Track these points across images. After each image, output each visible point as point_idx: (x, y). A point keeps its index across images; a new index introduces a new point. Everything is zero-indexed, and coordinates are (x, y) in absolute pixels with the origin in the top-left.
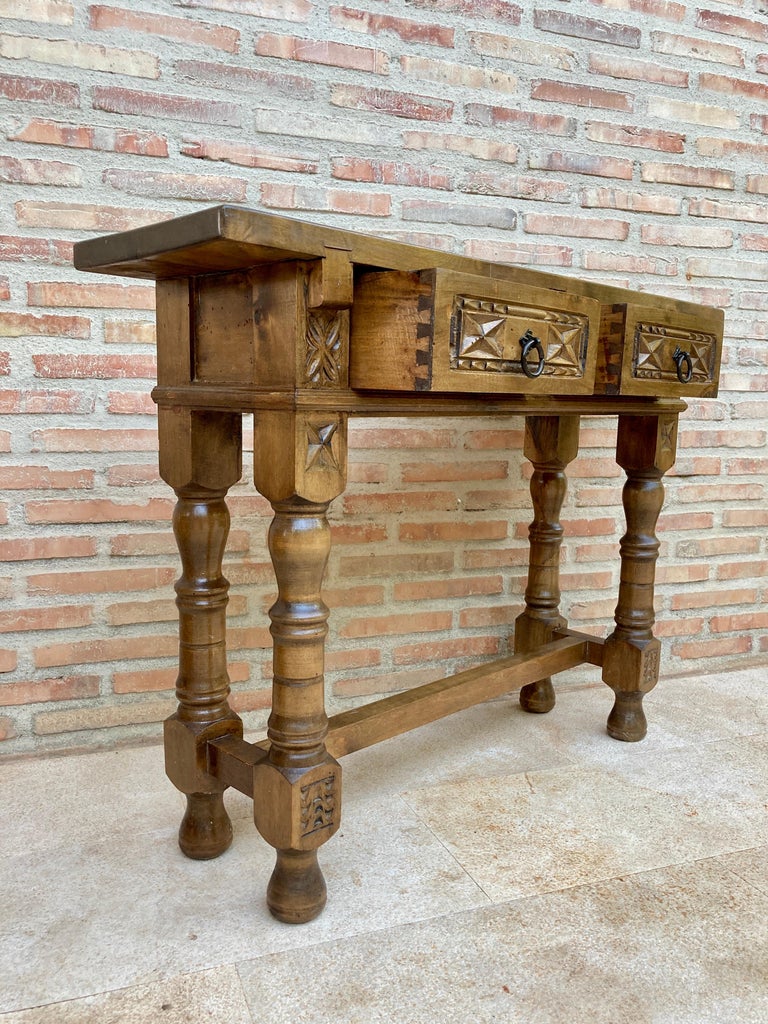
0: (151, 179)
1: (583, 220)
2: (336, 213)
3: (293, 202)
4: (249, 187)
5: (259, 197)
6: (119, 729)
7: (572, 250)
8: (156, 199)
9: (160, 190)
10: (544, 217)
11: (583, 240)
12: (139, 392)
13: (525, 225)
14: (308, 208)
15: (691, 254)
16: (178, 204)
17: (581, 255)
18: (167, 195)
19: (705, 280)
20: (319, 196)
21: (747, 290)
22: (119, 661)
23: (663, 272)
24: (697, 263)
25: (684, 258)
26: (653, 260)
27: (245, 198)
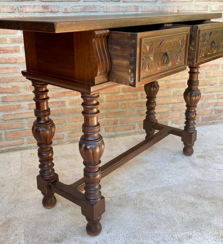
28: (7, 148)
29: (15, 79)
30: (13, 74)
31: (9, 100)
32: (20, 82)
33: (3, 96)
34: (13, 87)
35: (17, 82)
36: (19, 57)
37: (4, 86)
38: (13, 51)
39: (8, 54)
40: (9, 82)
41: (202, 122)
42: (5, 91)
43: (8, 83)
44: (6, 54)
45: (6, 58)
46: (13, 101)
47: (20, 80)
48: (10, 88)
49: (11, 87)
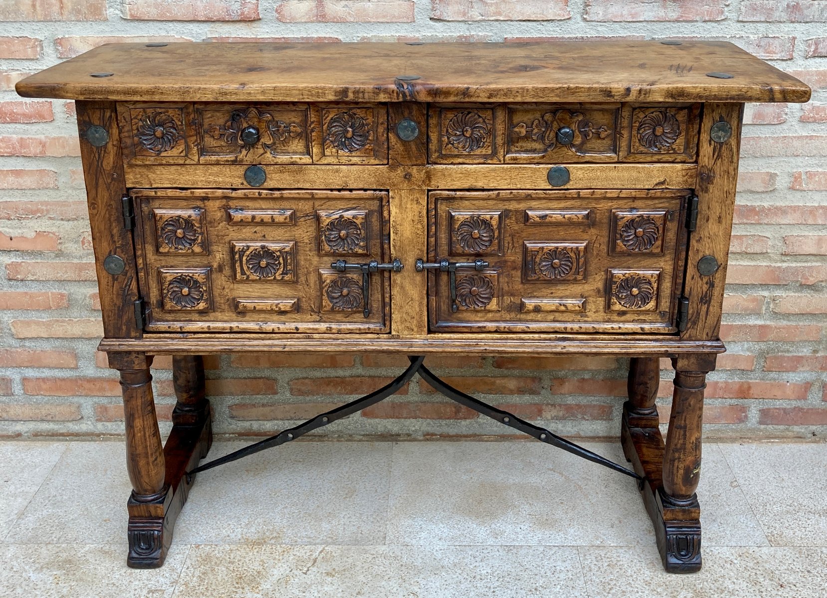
28: (32, 426)
29: (44, 208)
30: (37, 192)
31: (30, 277)
32: (62, 220)
33: (9, 262)
34: (38, 234)
35: (50, 218)
36: (54, 139)
37: (11, 231)
38: (30, 117)
39: (18, 126)
40: (24, 218)
41: (762, 427)
42: (14, 245)
43: (24, 222)
44: (8, 125)
45: (10, 140)
46: (41, 279)
47: (62, 214)
48: (29, 237)
49: (33, 234)
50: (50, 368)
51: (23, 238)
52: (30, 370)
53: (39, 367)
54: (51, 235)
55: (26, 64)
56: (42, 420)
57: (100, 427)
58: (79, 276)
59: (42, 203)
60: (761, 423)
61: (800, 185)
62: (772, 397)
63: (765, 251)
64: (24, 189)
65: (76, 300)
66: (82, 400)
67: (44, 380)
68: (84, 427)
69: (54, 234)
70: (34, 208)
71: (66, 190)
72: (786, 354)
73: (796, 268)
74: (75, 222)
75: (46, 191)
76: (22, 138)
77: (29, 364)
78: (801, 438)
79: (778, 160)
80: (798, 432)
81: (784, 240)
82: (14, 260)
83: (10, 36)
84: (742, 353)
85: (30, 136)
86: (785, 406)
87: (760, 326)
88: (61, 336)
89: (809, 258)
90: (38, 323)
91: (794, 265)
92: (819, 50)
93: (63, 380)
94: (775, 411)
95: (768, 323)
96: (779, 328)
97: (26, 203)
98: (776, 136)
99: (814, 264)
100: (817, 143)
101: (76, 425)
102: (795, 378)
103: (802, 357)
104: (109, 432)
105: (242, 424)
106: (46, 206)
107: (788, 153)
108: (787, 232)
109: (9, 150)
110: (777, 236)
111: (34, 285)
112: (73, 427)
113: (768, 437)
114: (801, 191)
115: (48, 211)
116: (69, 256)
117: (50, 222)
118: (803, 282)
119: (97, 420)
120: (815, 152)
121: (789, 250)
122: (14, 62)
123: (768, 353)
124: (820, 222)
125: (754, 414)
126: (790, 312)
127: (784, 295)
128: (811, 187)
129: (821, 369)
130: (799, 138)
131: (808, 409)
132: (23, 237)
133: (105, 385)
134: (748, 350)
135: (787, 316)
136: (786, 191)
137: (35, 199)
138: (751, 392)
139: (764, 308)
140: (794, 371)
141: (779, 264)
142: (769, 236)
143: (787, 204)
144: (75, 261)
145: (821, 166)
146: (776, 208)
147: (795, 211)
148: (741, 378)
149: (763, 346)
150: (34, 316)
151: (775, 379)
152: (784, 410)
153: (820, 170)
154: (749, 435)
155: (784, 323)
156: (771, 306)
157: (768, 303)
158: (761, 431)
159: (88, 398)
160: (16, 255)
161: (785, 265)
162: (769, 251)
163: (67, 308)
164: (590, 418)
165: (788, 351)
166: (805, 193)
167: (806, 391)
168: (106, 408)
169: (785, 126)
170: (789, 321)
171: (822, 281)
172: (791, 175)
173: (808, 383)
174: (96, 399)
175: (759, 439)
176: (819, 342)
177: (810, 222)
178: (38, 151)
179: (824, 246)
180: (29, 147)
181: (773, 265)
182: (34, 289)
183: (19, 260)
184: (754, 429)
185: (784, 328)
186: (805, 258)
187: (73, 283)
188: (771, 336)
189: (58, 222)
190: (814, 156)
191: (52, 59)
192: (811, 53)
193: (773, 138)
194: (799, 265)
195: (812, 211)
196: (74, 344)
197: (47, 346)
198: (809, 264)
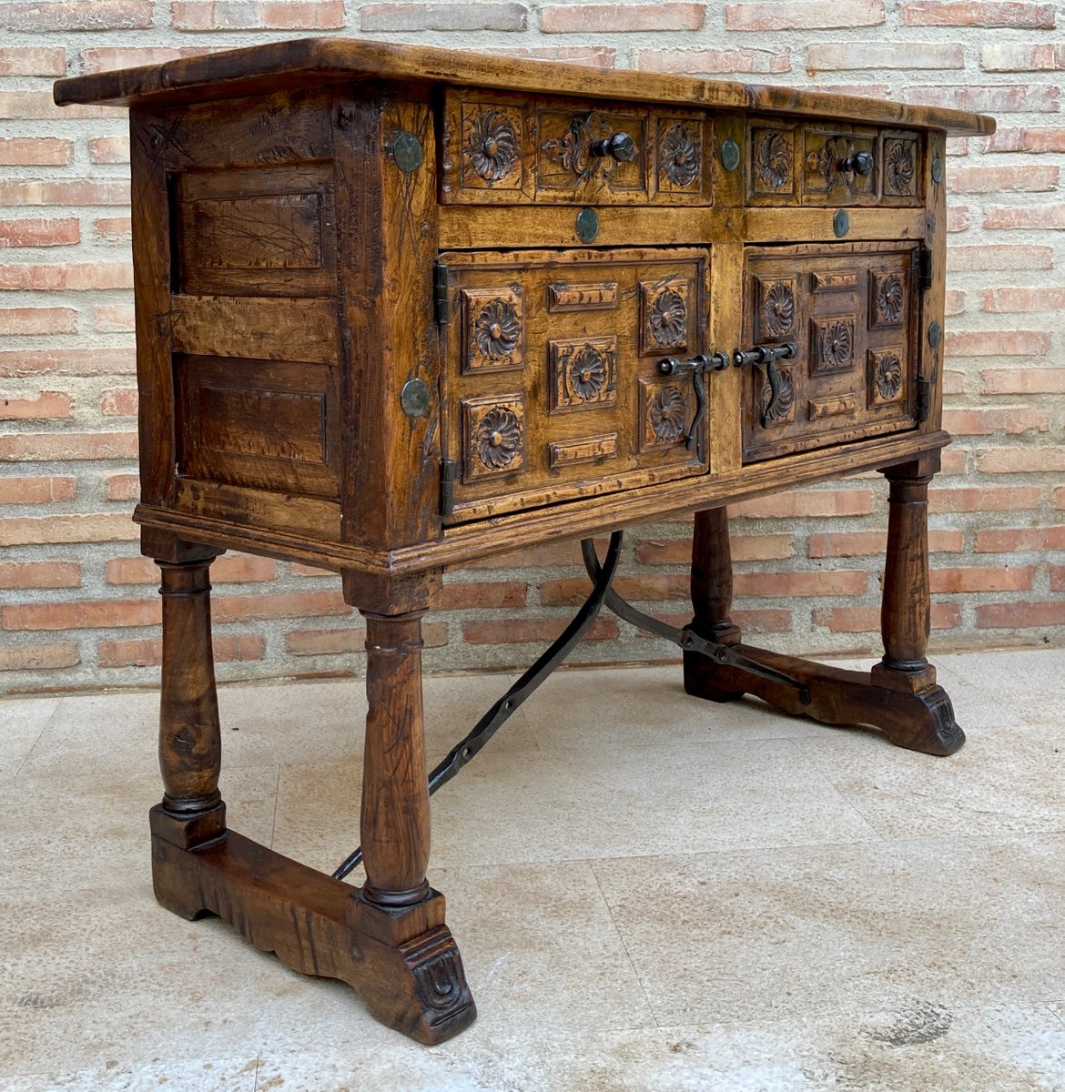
0: (37, 12)
1: (630, 9)
2: (271, 30)
3: (213, 22)
4: (155, 9)
5: (169, 19)
6: (10, 674)
7: (614, 50)
8: (43, 34)
9: (47, 23)
10: (569, 10)
11: (631, 36)
12: (26, 264)
13: (541, 22)
14: (232, 28)
15: (812, 40)
16: (69, 36)
17: (629, 55)
18: (55, 28)
19: (839, 74)
20: (247, 11)
21: (916, 84)
22: (9, 589)
23: (766, 68)
24: (824, 50)
25: (801, 46)
26: (749, 52)
27: (151, 22)
50: (41, 589)
51: (23, 402)
52: (13, 593)
53: (25, 589)
54: (62, 396)
55: (50, 171)
56: (24, 669)
57: (104, 675)
58: (95, 452)
59: (53, 353)
60: (979, 626)
61: (993, 306)
62: (989, 589)
63: (960, 391)
64: (31, 335)
65: (87, 487)
66: (82, 635)
67: (31, 607)
68: (80, 677)
69: (65, 394)
70: (42, 360)
71: (87, 335)
72: (1000, 528)
73: (1000, 413)
74: (96, 378)
75: (61, 337)
76: (35, 267)
77: (12, 585)
78: (1030, 645)
79: (965, 275)
80: (1026, 638)
81: (982, 375)
82: (7, 433)
83: (34, 137)
84: (946, 529)
85: (45, 264)
86: (1006, 600)
87: (964, 490)
88: (62, 541)
89: (1014, 398)
90: (30, 523)
91: (996, 408)
92: (996, 144)
93: (59, 605)
94: (995, 608)
95: (974, 486)
96: (988, 493)
97: (32, 354)
98: (958, 246)
99: (1020, 406)
100: (1006, 254)
101: (70, 674)
102: (1016, 560)
103: (1019, 531)
104: (116, 683)
105: (302, 661)
106: (59, 357)
107: (975, 267)
108: (984, 366)
109: (17, 283)
110: (972, 371)
111: (31, 467)
112: (66, 679)
113: (990, 647)
114: (995, 313)
115: (60, 363)
116: (82, 425)
117: (60, 380)
118: (1010, 429)
119: (100, 666)
120: (1005, 265)
121: (990, 388)
122: (35, 170)
123: (978, 528)
124: (1021, 353)
125: (969, 615)
126: (999, 470)
127: (989, 449)
128: (1005, 308)
129: (1044, 546)
130: (986, 248)
131: (1036, 604)
132: (23, 400)
133: (118, 610)
134: (953, 523)
135: (996, 476)
136: (978, 314)
137: (45, 348)
138: (963, 582)
139: (967, 467)
140: (1012, 552)
141: (980, 408)
142: (963, 371)
143: (980, 330)
144: (91, 432)
145: (1014, 282)
146: (968, 335)
147: (990, 338)
148: (949, 564)
149: (971, 518)
150: (25, 513)
151: (990, 564)
152: (1006, 605)
153: (1014, 287)
154: (966, 645)
155: (992, 486)
156: (975, 464)
157: (971, 460)
158: (980, 638)
159: (91, 633)
160: (10, 427)
161: (986, 409)
162: (965, 390)
163: (73, 500)
164: (763, 630)
165: (1002, 524)
166: (999, 317)
167: (1029, 578)
168: (115, 646)
169: (968, 235)
170: (998, 483)
171: (1032, 429)
172: (982, 294)
173: (1030, 567)
174: (101, 633)
175: (980, 649)
176: (1038, 510)
177: (1009, 352)
178: (55, 284)
179: (1029, 382)
180: (43, 278)
181: (972, 409)
182: (31, 474)
183: (15, 433)
184: (971, 636)
185: (993, 492)
186: (1007, 398)
187: (85, 463)
188: (979, 505)
189: (74, 379)
190: (1005, 270)
191: (85, 166)
192: (987, 148)
193: (955, 249)
194: (1002, 408)
195: (1011, 338)
196: (78, 551)
197: (39, 557)
198: (1014, 407)
